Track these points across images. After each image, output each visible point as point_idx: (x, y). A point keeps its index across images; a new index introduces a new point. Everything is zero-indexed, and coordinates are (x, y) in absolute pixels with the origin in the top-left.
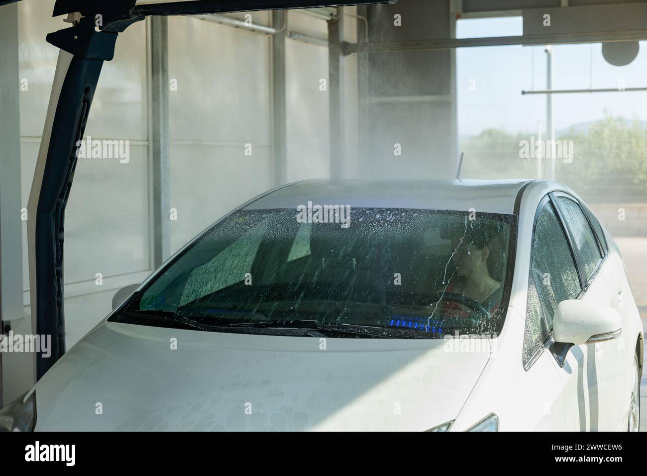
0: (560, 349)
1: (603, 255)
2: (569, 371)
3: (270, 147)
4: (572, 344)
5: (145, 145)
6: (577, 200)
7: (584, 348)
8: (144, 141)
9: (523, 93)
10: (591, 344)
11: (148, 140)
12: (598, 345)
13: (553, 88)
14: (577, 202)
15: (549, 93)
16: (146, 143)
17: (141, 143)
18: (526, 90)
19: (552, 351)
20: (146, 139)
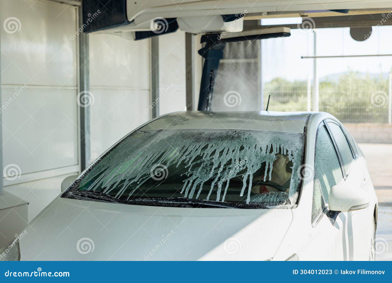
0: (332, 215)
1: (354, 157)
2: (338, 227)
3: (149, 90)
4: (340, 212)
7: (346, 214)
8: (75, 87)
9: (302, 57)
10: (350, 212)
12: (353, 212)
13: (317, 55)
14: (339, 125)
15: (315, 57)
16: (76, 88)
17: (73, 88)
18: (304, 56)
19: (327, 215)
20: (76, 85)
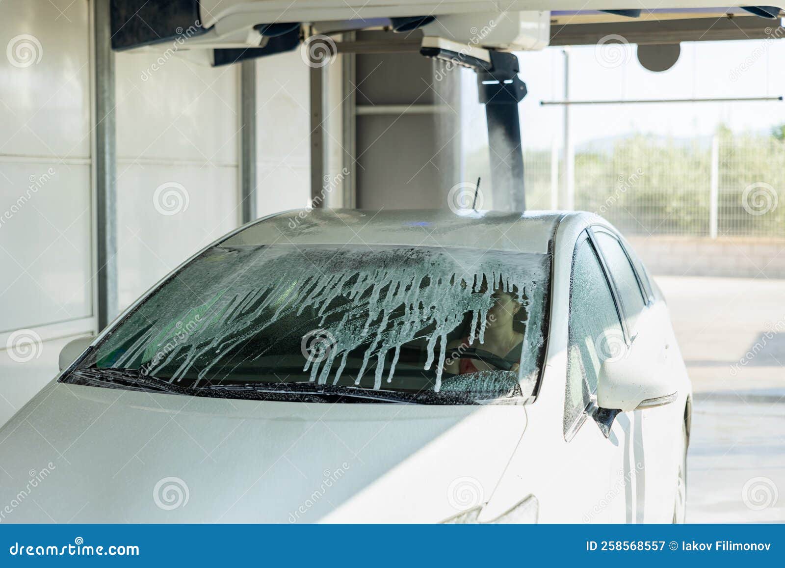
0: (605, 416)
1: (647, 303)
2: (615, 442)
3: (237, 166)
4: (619, 411)
5: (85, 164)
6: (617, 236)
7: (630, 414)
8: (84, 158)
9: (542, 103)
10: (638, 411)
11: (90, 157)
12: (645, 412)
13: (571, 99)
14: (618, 238)
15: (566, 104)
16: (88, 161)
17: (82, 162)
18: (545, 100)
19: (594, 417)
20: (88, 155)
